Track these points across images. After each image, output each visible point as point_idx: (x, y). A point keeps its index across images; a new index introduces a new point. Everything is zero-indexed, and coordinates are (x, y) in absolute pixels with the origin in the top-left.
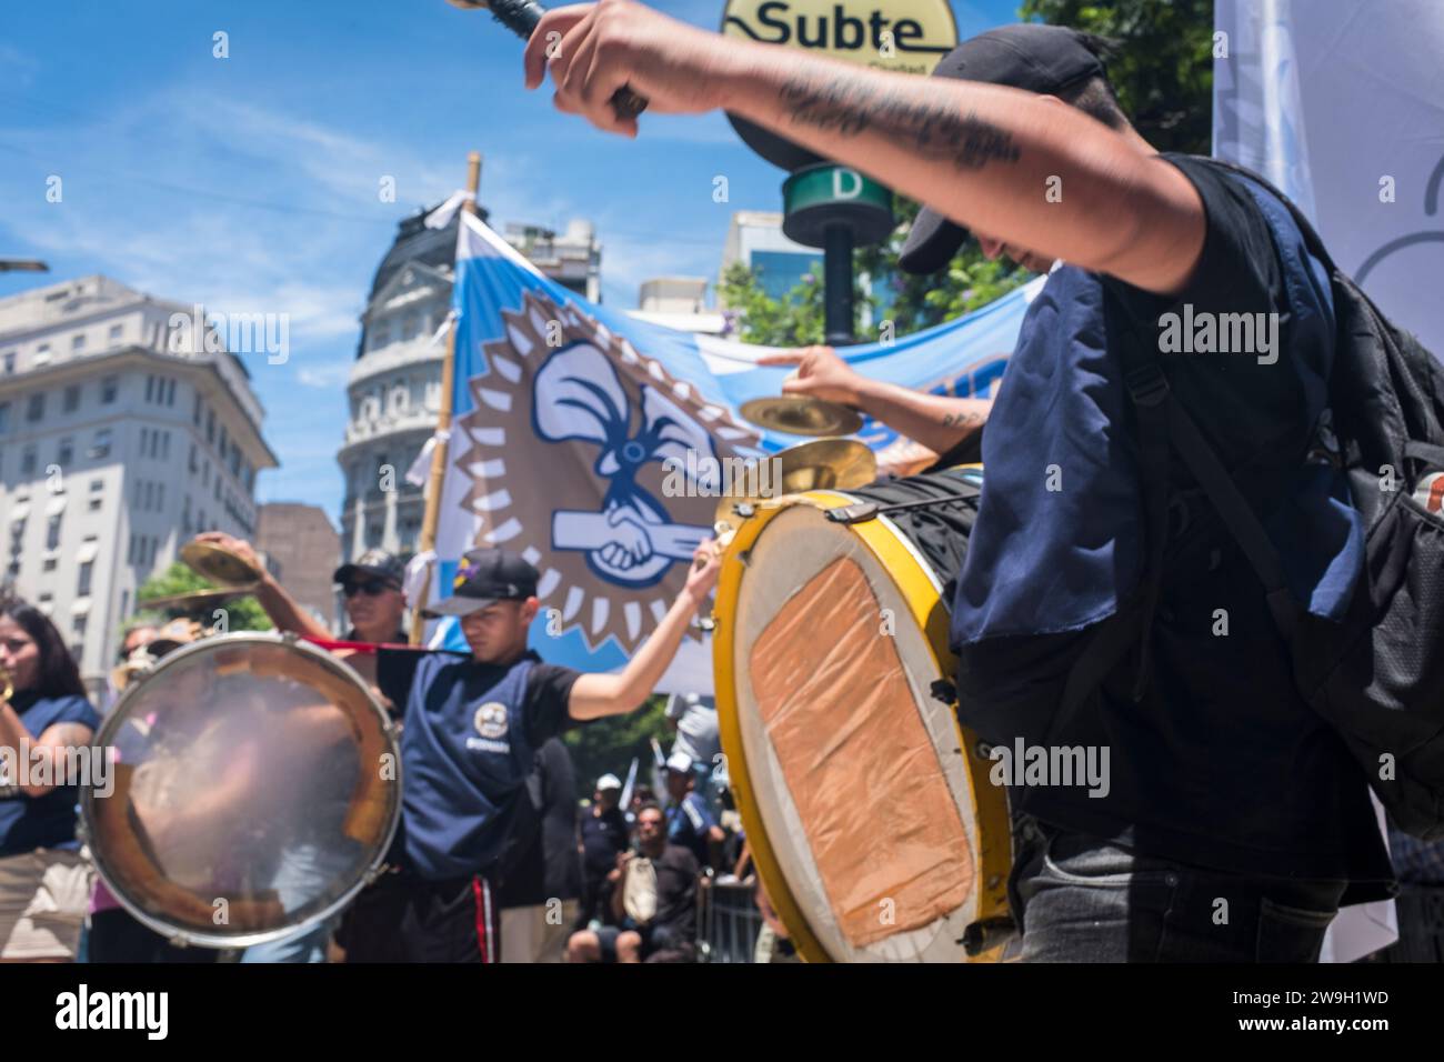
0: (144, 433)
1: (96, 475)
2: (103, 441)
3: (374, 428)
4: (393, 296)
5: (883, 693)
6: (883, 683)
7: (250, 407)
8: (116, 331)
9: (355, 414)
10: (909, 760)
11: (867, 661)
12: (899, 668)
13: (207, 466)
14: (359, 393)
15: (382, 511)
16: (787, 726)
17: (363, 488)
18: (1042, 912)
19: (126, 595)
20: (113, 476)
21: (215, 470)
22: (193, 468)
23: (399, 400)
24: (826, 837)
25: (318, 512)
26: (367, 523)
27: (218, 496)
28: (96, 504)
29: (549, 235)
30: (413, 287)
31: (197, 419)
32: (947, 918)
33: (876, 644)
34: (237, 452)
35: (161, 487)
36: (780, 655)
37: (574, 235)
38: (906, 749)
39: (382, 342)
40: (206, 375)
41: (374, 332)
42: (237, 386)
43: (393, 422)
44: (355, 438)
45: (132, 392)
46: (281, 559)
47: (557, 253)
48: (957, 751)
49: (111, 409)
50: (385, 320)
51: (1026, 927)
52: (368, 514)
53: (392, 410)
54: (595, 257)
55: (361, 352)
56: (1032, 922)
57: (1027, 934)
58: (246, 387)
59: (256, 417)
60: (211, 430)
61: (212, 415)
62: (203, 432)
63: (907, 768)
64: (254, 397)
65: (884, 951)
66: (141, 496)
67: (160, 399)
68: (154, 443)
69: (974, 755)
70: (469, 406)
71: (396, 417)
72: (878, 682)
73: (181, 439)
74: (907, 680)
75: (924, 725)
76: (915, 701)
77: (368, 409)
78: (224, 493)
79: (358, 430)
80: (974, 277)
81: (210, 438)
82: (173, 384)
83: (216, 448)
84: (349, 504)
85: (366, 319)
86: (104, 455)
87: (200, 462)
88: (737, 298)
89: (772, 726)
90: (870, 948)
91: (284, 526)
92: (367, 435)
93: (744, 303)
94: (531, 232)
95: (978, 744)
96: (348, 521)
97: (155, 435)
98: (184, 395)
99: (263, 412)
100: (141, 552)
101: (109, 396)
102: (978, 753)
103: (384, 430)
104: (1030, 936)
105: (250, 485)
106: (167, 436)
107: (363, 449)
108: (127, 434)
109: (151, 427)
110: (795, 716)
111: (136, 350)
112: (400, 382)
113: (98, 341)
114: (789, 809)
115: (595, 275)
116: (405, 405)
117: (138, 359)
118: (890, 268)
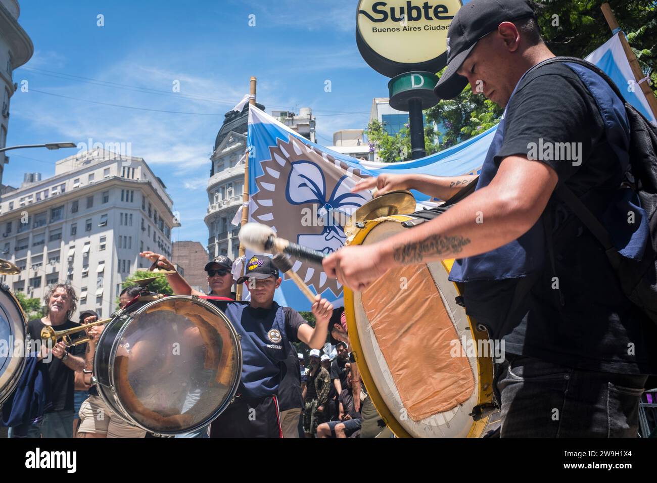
0: (122, 214)
1: (102, 234)
2: (104, 220)
3: (220, 207)
4: (225, 147)
5: (429, 304)
6: (430, 299)
7: (167, 201)
8: (107, 170)
9: (212, 201)
10: (443, 334)
11: (421, 290)
12: (437, 292)
13: (149, 227)
14: (212, 191)
15: (226, 243)
16: (381, 322)
17: (217, 233)
18: (509, 395)
19: (118, 285)
20: (109, 234)
21: (152, 229)
22: (143, 229)
23: (230, 193)
24: (400, 372)
25: (198, 244)
26: (219, 247)
27: (155, 240)
28: (103, 247)
29: (292, 115)
30: (234, 142)
31: (144, 208)
32: (462, 405)
33: (425, 282)
34: (161, 220)
35: (130, 238)
36: (377, 290)
37: (303, 114)
38: (441, 329)
39: (221, 168)
40: (146, 187)
41: (217, 163)
42: (160, 192)
43: (228, 203)
44: (212, 211)
45: (115, 197)
46: (184, 267)
47: (296, 123)
48: (467, 328)
49: (107, 205)
50: (222, 158)
51: (502, 402)
52: (219, 244)
53: (227, 198)
54: (313, 123)
55: (212, 174)
56: (505, 399)
57: (503, 405)
58: (164, 192)
59: (169, 205)
60: (150, 211)
61: (150, 205)
62: (147, 213)
63: (441, 338)
64: (168, 196)
65: (429, 422)
66: (122, 242)
67: (127, 200)
68: (126, 219)
69: (476, 330)
70: (256, 190)
71: (230, 200)
72: (427, 299)
73: (137, 216)
74: (441, 297)
75: (450, 317)
76: (445, 307)
77: (217, 198)
78: (157, 239)
79: (212, 207)
80: (481, 120)
81: (150, 216)
82: (132, 192)
83: (152, 219)
84: (211, 240)
85: (213, 158)
86: (105, 225)
87: (146, 226)
88: (376, 137)
89: (373, 323)
90: (422, 421)
91: (184, 252)
92: (217, 209)
93: (379, 139)
94: (283, 114)
95: (478, 325)
96: (211, 248)
97: (126, 215)
98: (137, 197)
99: (172, 203)
100: (123, 267)
101: (106, 200)
102: (478, 329)
103: (224, 207)
104: (505, 406)
105: (168, 235)
106: (131, 215)
107: (216, 215)
108: (114, 216)
109: (124, 212)
110: (384, 318)
111: (116, 178)
112: (230, 185)
113: (99, 176)
114: (382, 361)
115: (313, 131)
116: (233, 195)
117: (116, 182)
118: (444, 118)
